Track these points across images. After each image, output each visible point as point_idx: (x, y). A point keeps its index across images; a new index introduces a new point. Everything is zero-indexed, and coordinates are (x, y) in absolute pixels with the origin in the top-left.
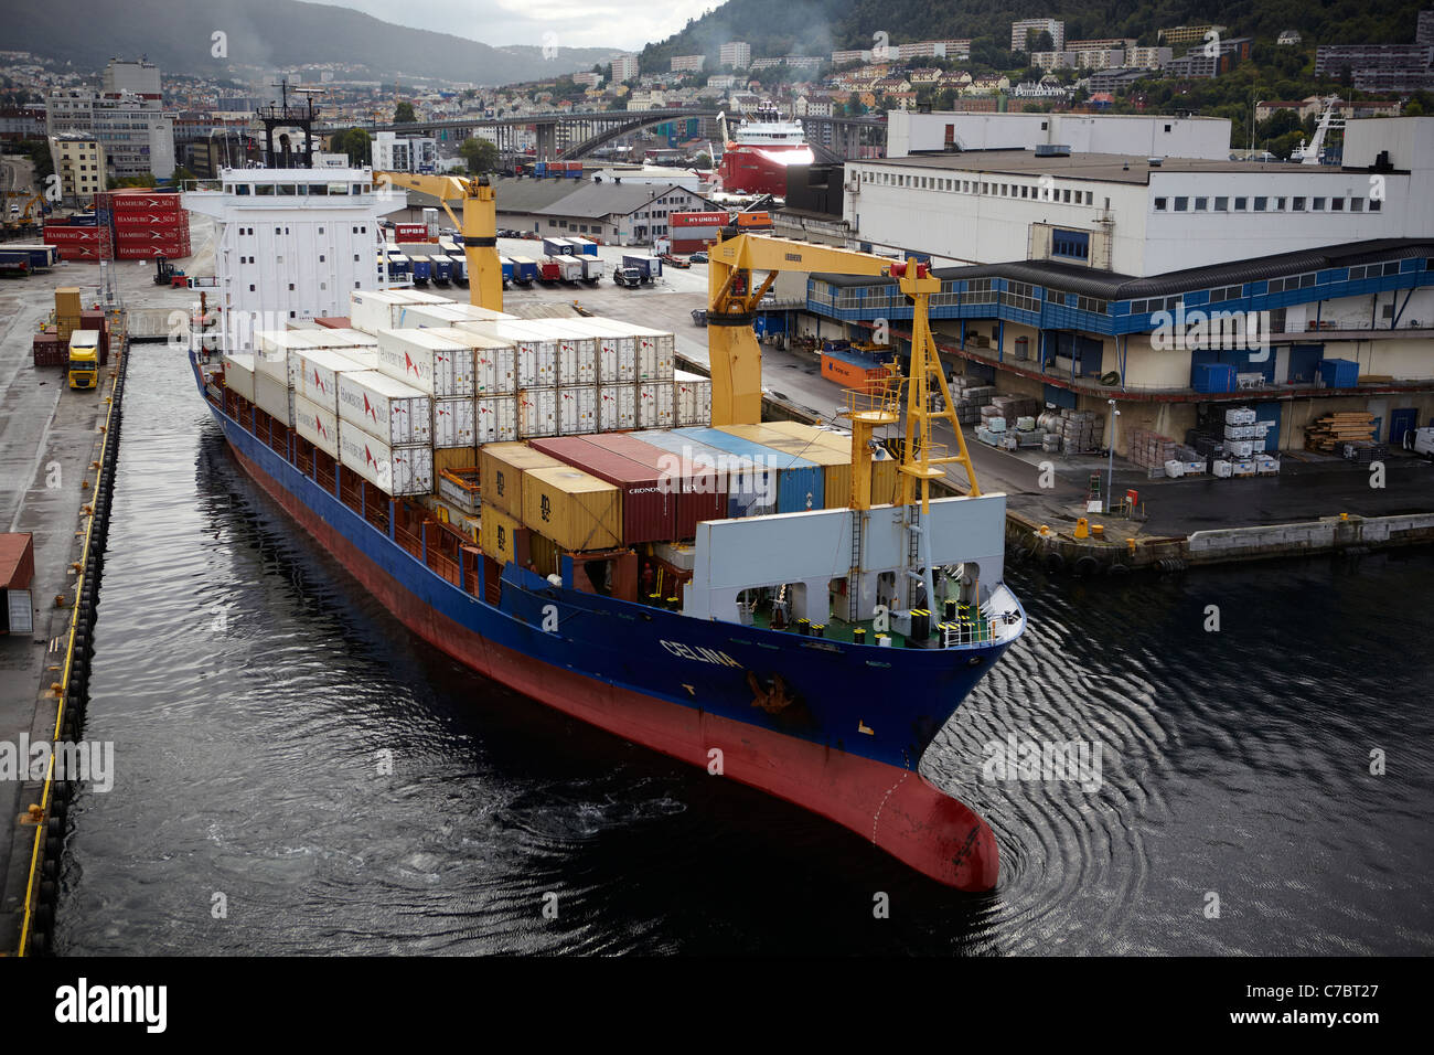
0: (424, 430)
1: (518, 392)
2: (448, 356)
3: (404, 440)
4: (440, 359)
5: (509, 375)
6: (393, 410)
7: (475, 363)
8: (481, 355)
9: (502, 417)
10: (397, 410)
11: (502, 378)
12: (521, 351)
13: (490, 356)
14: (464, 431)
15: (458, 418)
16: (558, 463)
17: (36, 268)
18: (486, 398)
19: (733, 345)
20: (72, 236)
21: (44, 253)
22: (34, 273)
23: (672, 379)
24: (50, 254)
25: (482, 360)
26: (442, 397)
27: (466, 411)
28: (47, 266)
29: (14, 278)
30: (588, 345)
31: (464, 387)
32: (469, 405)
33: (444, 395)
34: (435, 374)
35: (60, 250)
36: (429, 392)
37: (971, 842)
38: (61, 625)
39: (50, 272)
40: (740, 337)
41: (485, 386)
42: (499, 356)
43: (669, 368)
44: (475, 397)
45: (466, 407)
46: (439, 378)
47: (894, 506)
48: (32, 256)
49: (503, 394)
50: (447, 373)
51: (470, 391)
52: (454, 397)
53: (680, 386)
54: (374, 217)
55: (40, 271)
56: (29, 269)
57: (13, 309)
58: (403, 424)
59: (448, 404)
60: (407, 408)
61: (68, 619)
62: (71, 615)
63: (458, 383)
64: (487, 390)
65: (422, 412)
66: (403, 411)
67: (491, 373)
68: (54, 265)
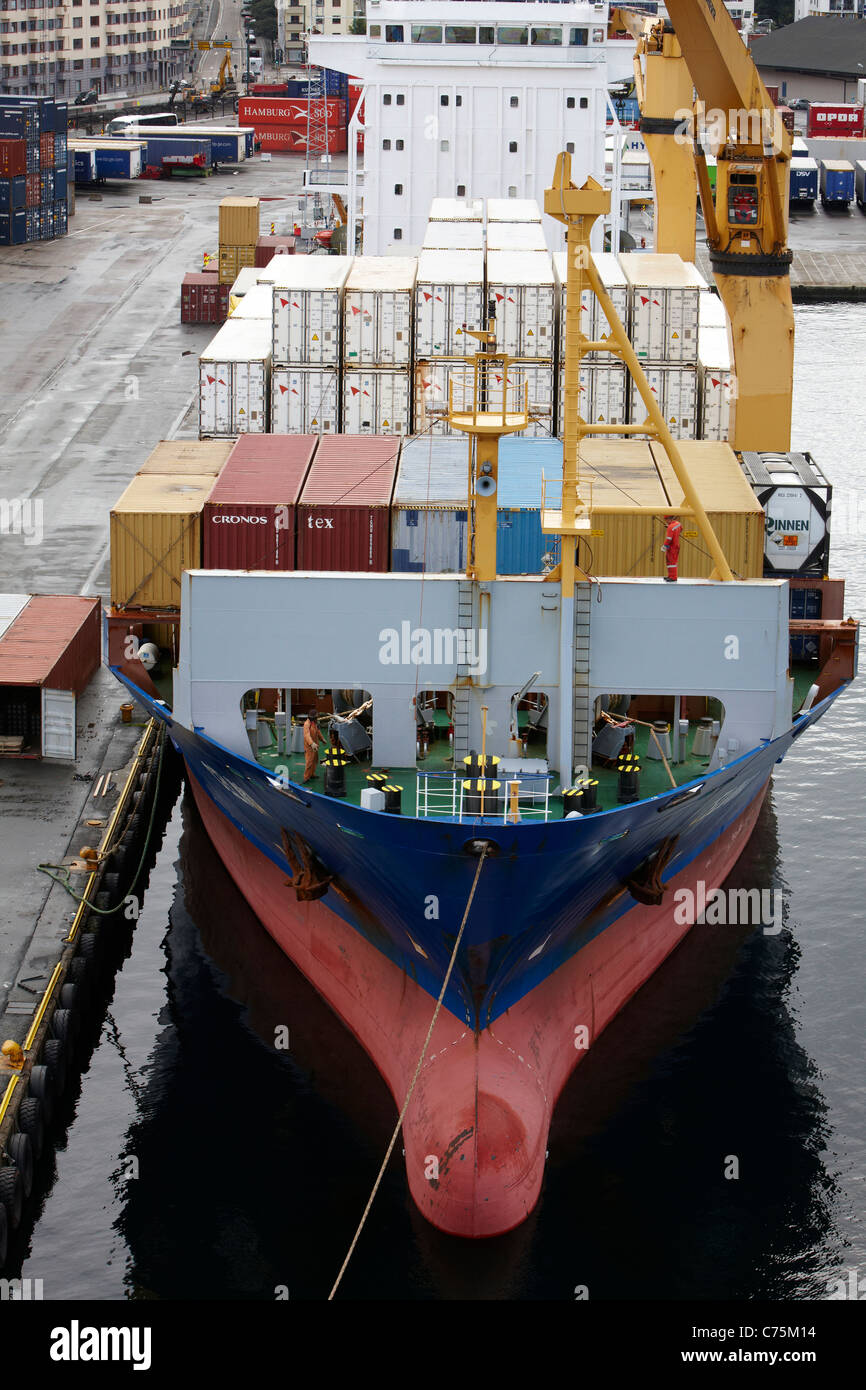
1: (414, 367)
2: (298, 300)
3: (221, 428)
4: (284, 302)
5: (399, 336)
6: (204, 378)
7: (342, 313)
8: (353, 301)
9: (385, 404)
10: (211, 380)
11: (387, 340)
12: (421, 298)
13: (368, 303)
14: (320, 423)
15: (310, 400)
16: (214, 469)
17: (220, 165)
18: (359, 371)
19: (740, 308)
20: (282, 113)
21: (233, 139)
22: (216, 172)
23: (694, 363)
24: (242, 142)
25: (354, 308)
26: (285, 364)
27: (325, 389)
28: (237, 161)
29: (185, 179)
30: (543, 295)
31: (322, 351)
32: (330, 379)
33: (289, 362)
34: (275, 326)
35: (263, 136)
36: (264, 354)
37: (452, 1152)
38: (122, 752)
39: (241, 171)
40: (754, 295)
41: (358, 351)
42: (384, 304)
43: (688, 343)
44: (341, 369)
45: (326, 383)
46: (281, 334)
47: (545, 581)
48: (214, 144)
49: (388, 366)
50: (295, 325)
51: (334, 358)
52: (306, 365)
53: (709, 376)
54: (606, 82)
55: (227, 168)
56: (207, 166)
57: (171, 229)
58: (219, 402)
59: (296, 377)
60: (226, 378)
61: (134, 744)
62: (139, 738)
63: (311, 342)
64: (361, 358)
65: (252, 385)
66: (221, 382)
67: (369, 331)
68: (247, 160)
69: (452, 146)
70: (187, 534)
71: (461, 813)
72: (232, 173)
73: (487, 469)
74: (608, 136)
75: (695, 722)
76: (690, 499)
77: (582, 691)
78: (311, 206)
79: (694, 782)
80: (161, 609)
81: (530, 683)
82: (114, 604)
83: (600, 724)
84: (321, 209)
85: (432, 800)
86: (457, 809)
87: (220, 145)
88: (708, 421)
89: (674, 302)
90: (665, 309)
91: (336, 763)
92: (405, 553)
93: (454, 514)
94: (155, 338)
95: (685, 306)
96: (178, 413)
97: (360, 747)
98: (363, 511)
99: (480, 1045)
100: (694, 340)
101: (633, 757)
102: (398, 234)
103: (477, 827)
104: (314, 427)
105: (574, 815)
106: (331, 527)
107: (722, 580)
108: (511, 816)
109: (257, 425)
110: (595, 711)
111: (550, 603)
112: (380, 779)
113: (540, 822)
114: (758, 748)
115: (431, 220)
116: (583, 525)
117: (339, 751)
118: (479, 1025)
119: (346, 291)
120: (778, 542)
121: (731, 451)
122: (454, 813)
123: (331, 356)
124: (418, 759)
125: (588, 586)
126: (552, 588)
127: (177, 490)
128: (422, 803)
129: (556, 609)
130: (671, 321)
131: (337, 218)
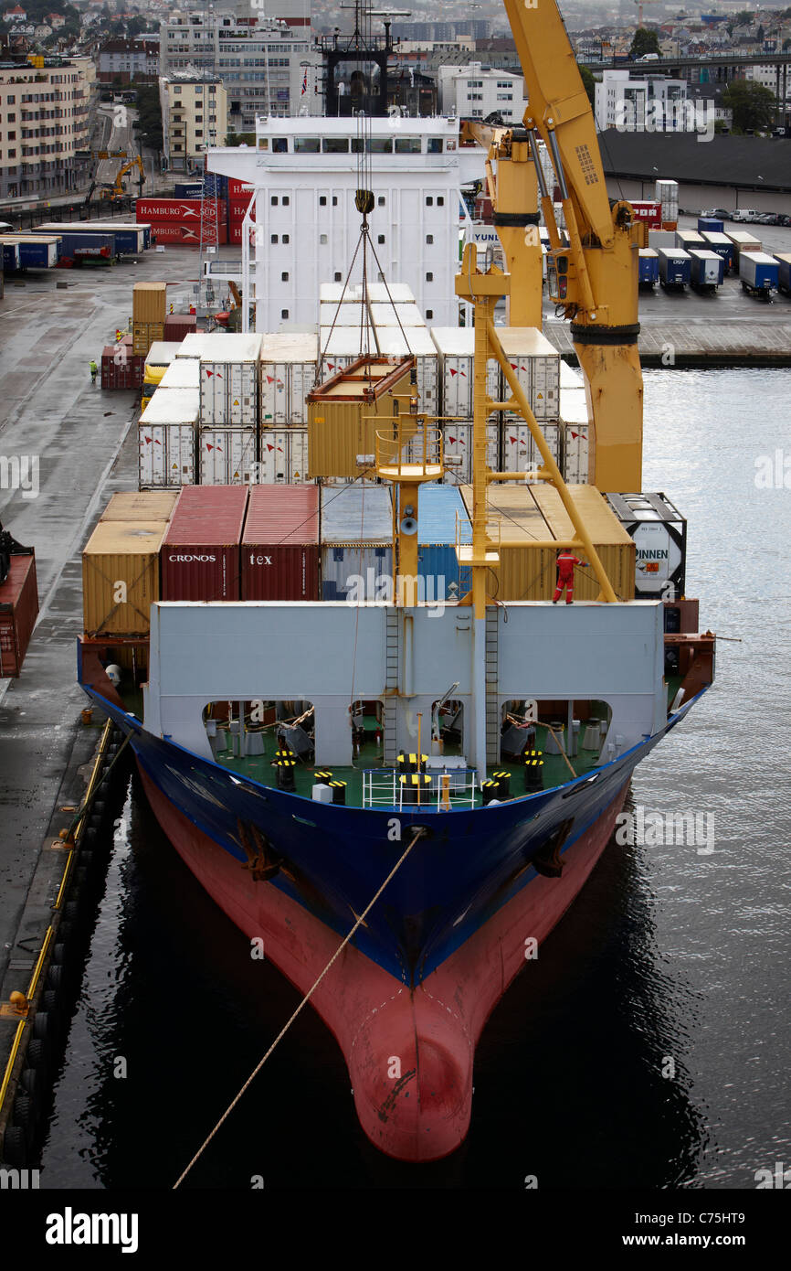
0: (185, 470)
2: (221, 371)
3: (157, 481)
4: (209, 374)
6: (143, 440)
7: (258, 383)
8: (268, 372)
9: (296, 458)
10: (148, 440)
11: (297, 404)
12: (325, 367)
13: (281, 373)
14: (242, 475)
15: (233, 456)
16: (165, 516)
17: (122, 255)
18: (274, 430)
19: (597, 374)
20: (173, 211)
21: (134, 234)
22: (119, 262)
23: (556, 419)
24: (141, 236)
25: (268, 378)
26: (210, 426)
27: (245, 446)
28: (136, 252)
29: (93, 268)
30: (428, 364)
31: (243, 414)
32: (249, 438)
33: (214, 424)
34: (202, 394)
35: (156, 231)
36: (192, 418)
37: (398, 1090)
38: (85, 749)
39: (140, 261)
40: (608, 361)
41: (272, 414)
42: (294, 373)
43: (551, 402)
44: (259, 429)
45: (245, 441)
46: (207, 400)
47: (459, 606)
48: (118, 238)
49: (297, 426)
50: (219, 393)
51: (252, 420)
52: (229, 426)
53: (569, 430)
54: (458, 184)
55: (127, 258)
56: (113, 256)
57: (86, 310)
58: (155, 458)
59: (220, 436)
60: (160, 439)
61: (95, 743)
62: (99, 737)
63: (233, 407)
64: (275, 420)
65: (183, 444)
66: (157, 441)
67: (281, 396)
68: (145, 251)
69: (330, 239)
70: (148, 571)
71: (401, 803)
72: (132, 263)
73: (409, 511)
74: (461, 229)
75: (585, 722)
76: (580, 534)
77: (493, 698)
78: (204, 290)
79: (592, 773)
80: (125, 635)
81: (450, 692)
82: (86, 632)
83: (507, 725)
84: (213, 292)
85: (376, 793)
86: (398, 800)
87: (122, 239)
88: (568, 468)
89: (539, 368)
90: (532, 374)
91: (287, 763)
92: (333, 585)
93: (374, 551)
94: (81, 402)
95: (548, 371)
96: (106, 464)
97: (305, 749)
98: (297, 550)
99: (415, 999)
100: (555, 400)
101: (537, 753)
102: (285, 314)
103: (414, 815)
104: (236, 478)
105: (494, 803)
106: (270, 563)
107: (607, 602)
108: (443, 805)
109: (188, 478)
110: (502, 714)
111: (463, 624)
112: (327, 776)
113: (469, 809)
114: (642, 743)
115: (322, 302)
116: (493, 557)
117: (288, 753)
118: (413, 982)
119: (262, 363)
120: (642, 569)
121: (598, 492)
122: (394, 803)
123: (249, 418)
124: (353, 759)
125: (495, 609)
126: (465, 612)
127: (136, 534)
128: (367, 796)
129: (469, 628)
130: (536, 384)
131: (233, 302)
